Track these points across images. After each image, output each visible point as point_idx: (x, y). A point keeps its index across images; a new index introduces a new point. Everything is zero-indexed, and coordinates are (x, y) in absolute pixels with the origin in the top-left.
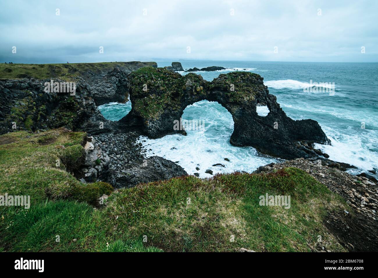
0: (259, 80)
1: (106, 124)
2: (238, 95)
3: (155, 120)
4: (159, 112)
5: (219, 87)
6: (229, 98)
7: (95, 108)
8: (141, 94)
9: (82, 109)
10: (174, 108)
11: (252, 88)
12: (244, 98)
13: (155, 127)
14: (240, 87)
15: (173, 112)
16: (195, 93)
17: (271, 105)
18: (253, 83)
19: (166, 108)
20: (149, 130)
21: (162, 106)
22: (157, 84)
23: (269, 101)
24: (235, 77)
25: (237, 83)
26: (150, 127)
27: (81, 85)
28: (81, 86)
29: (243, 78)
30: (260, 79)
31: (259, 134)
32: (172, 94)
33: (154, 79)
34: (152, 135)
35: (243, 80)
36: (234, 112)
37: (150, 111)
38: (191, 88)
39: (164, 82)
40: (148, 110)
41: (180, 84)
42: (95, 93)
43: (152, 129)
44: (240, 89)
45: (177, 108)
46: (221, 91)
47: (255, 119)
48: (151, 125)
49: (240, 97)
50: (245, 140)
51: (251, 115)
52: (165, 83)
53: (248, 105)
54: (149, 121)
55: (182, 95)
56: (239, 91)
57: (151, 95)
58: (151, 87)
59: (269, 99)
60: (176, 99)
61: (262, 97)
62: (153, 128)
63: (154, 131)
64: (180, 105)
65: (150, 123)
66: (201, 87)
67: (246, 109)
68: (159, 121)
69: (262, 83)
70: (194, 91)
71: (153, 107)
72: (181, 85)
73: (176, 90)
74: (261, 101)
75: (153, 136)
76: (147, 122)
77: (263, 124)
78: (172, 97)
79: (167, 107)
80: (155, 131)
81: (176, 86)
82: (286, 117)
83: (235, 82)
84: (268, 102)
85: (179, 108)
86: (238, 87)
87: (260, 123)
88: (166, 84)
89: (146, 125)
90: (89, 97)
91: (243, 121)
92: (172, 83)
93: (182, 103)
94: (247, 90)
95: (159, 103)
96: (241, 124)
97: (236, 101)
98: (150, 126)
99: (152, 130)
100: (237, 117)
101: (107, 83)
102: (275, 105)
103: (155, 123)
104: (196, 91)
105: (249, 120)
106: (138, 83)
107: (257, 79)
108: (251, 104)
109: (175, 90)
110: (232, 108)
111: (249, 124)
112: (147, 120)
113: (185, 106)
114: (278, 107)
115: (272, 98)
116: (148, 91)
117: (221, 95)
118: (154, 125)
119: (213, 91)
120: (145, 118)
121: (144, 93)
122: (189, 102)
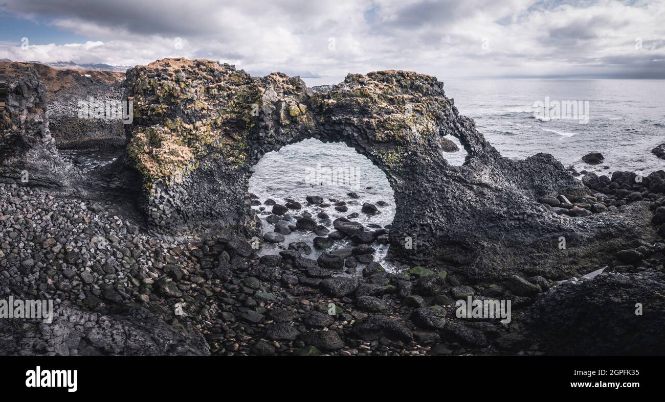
0: (436, 87)
3: (172, 183)
4: (186, 165)
5: (348, 105)
6: (374, 129)
8: (147, 115)
10: (231, 159)
11: (424, 106)
12: (410, 129)
13: (169, 201)
15: (223, 168)
16: (286, 122)
17: (469, 138)
18: (424, 94)
19: (205, 156)
20: (151, 205)
21: (196, 150)
22: (189, 94)
23: (463, 129)
26: (154, 202)
29: (403, 83)
30: (436, 84)
32: (227, 122)
33: (183, 81)
34: (157, 222)
35: (402, 86)
36: (391, 165)
38: (274, 107)
39: (207, 91)
40: (157, 157)
41: (248, 98)
43: (161, 206)
44: (397, 109)
45: (237, 158)
46: (353, 113)
47: (446, 175)
48: (158, 195)
49: (400, 127)
50: (434, 231)
51: (433, 168)
52: (208, 94)
53: (423, 145)
54: (154, 186)
55: (253, 125)
57: (170, 121)
58: (172, 101)
59: (462, 125)
60: (236, 136)
61: (448, 124)
62: (162, 203)
63: (164, 211)
64: (246, 150)
65: (156, 189)
66: (302, 106)
67: (419, 154)
68: (182, 189)
69: (442, 93)
70: (282, 115)
72: (250, 100)
73: (238, 113)
74: (446, 132)
75: (160, 222)
76: (149, 186)
77: (466, 182)
78: (225, 130)
79: (209, 154)
80: (167, 212)
81: (238, 103)
85: (241, 159)
86: (394, 104)
87: (458, 181)
89: (144, 193)
90: (39, 108)
91: (417, 183)
92: (228, 95)
93: (251, 146)
96: (413, 193)
98: (156, 198)
99: (159, 209)
100: (399, 174)
102: (477, 137)
103: (171, 192)
104: (288, 115)
105: (431, 179)
106: (144, 90)
107: (432, 85)
108: (429, 141)
109: (233, 112)
111: (433, 190)
112: (151, 182)
113: (259, 156)
114: (482, 141)
115: (467, 124)
116: (165, 111)
117: (354, 125)
118: (167, 197)
119: (334, 115)
120: (146, 176)
121: (154, 113)
122: (269, 143)
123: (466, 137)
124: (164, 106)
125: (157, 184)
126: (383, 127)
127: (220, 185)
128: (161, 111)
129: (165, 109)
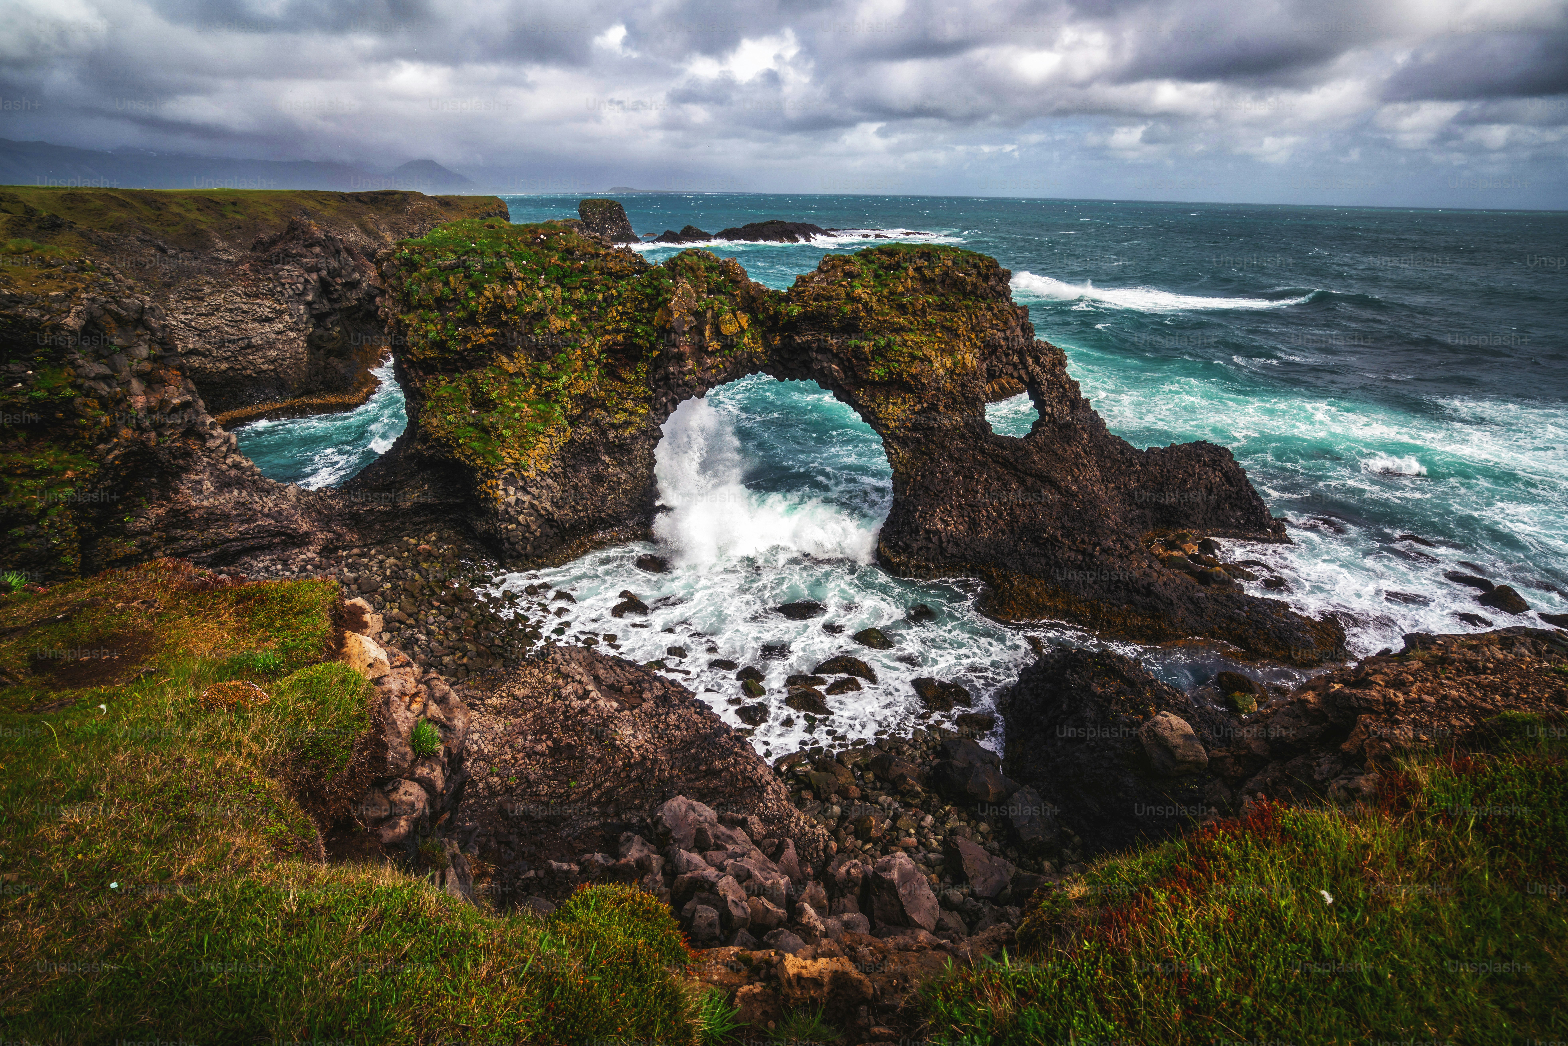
0: (993, 282)
1: (276, 505)
2: (905, 350)
3: (532, 474)
4: (550, 436)
5: (822, 314)
6: (866, 360)
7: (203, 424)
8: (456, 352)
9: (126, 433)
10: (621, 417)
11: (963, 318)
12: (930, 362)
13: (532, 506)
14: (914, 313)
15: (612, 434)
16: (714, 345)
17: (1044, 388)
18: (966, 296)
19: (579, 416)
20: (503, 520)
21: (562, 407)
22: (535, 303)
23: (1037, 369)
24: (888, 268)
25: (902, 294)
26: (507, 512)
27: (114, 307)
28: (110, 312)
29: (927, 273)
30: (995, 274)
31: (1000, 515)
32: (608, 349)
33: (519, 279)
34: (519, 547)
35: (925, 280)
36: (893, 425)
37: (507, 432)
38: (692, 318)
39: (566, 295)
40: (495, 429)
41: (641, 302)
42: (191, 346)
43: (521, 518)
44: (911, 323)
45: (631, 414)
46: (833, 332)
47: (983, 451)
48: (512, 499)
49: (913, 357)
51: (962, 436)
52: (570, 300)
54: (500, 483)
55: (655, 353)
56: (911, 330)
57: (504, 359)
58: (504, 318)
59: (1037, 360)
60: (627, 375)
61: (1007, 355)
62: (521, 513)
63: (528, 526)
64: (647, 399)
65: (506, 490)
66: (742, 316)
67: (942, 409)
68: (549, 481)
69: (1005, 293)
70: (707, 334)
71: (517, 415)
72: (646, 305)
73: (627, 331)
74: (1001, 371)
75: (525, 548)
76: (491, 487)
77: (1016, 469)
78: (606, 366)
79: (585, 411)
80: (533, 527)
81: (625, 313)
82: (1106, 436)
83: (891, 293)
84: (1031, 375)
85: (640, 415)
86: (906, 313)
87: (1003, 465)
88: (579, 305)
89: (486, 499)
90: (166, 367)
91: (932, 460)
92: (605, 299)
93: (654, 391)
94: (943, 327)
95: (547, 395)
96: (923, 476)
97: (900, 375)
98: (509, 504)
99: (519, 523)
100: (903, 442)
101: (257, 296)
102: (1062, 387)
103: (533, 490)
104: (718, 333)
105: (957, 455)
106: (437, 299)
107: (986, 278)
108: (963, 385)
109: (618, 331)
110: (879, 405)
111: (956, 473)
112: (493, 477)
113: (670, 407)
114: (1072, 396)
115: (1046, 360)
116: (491, 339)
117: (831, 351)
118: (526, 498)
119: (798, 334)
120: (481, 468)
121: (469, 346)
122: (686, 384)
123: (1040, 384)
124: (489, 331)
125: (505, 479)
126: (882, 356)
127: (608, 466)
128: (483, 340)
129: (492, 335)
